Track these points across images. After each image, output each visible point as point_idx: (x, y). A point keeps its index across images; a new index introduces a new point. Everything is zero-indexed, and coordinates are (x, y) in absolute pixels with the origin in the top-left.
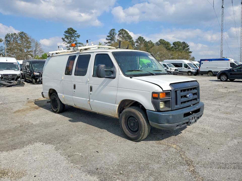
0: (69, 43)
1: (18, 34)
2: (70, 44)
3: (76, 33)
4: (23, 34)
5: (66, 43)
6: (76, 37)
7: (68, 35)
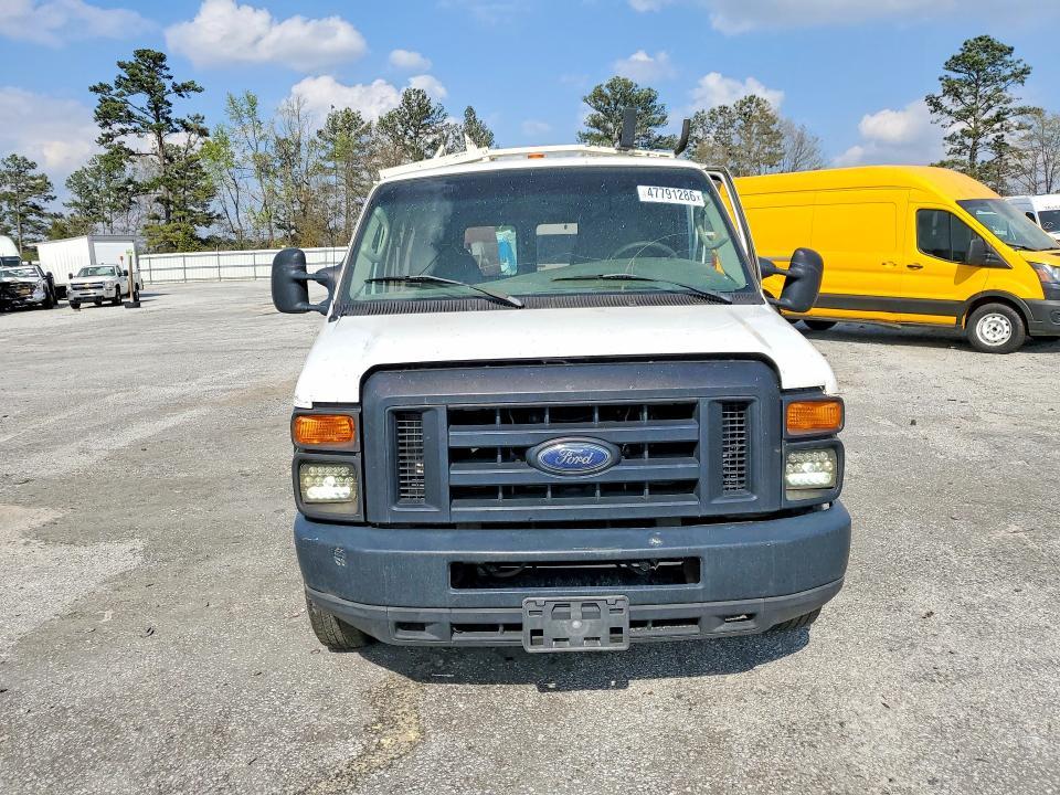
0: (961, 117)
1: (734, 110)
2: (971, 119)
3: (1007, 58)
4: (754, 105)
5: (948, 119)
6: (1004, 79)
7: (961, 76)
